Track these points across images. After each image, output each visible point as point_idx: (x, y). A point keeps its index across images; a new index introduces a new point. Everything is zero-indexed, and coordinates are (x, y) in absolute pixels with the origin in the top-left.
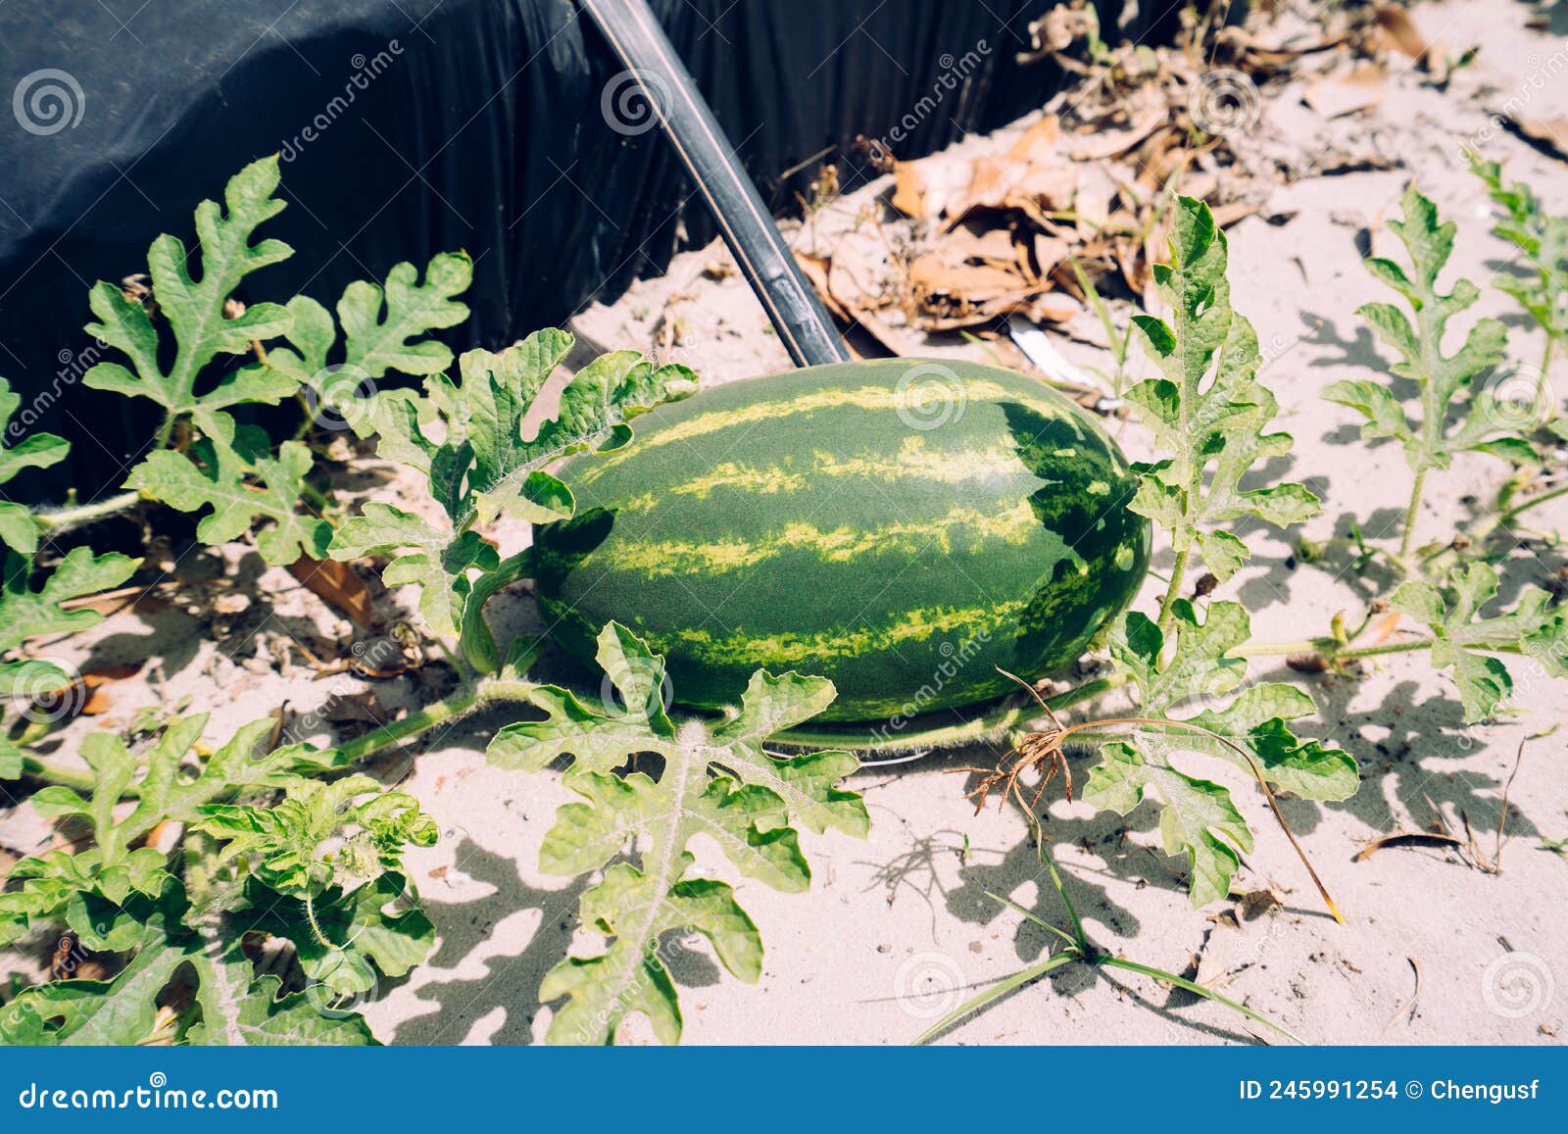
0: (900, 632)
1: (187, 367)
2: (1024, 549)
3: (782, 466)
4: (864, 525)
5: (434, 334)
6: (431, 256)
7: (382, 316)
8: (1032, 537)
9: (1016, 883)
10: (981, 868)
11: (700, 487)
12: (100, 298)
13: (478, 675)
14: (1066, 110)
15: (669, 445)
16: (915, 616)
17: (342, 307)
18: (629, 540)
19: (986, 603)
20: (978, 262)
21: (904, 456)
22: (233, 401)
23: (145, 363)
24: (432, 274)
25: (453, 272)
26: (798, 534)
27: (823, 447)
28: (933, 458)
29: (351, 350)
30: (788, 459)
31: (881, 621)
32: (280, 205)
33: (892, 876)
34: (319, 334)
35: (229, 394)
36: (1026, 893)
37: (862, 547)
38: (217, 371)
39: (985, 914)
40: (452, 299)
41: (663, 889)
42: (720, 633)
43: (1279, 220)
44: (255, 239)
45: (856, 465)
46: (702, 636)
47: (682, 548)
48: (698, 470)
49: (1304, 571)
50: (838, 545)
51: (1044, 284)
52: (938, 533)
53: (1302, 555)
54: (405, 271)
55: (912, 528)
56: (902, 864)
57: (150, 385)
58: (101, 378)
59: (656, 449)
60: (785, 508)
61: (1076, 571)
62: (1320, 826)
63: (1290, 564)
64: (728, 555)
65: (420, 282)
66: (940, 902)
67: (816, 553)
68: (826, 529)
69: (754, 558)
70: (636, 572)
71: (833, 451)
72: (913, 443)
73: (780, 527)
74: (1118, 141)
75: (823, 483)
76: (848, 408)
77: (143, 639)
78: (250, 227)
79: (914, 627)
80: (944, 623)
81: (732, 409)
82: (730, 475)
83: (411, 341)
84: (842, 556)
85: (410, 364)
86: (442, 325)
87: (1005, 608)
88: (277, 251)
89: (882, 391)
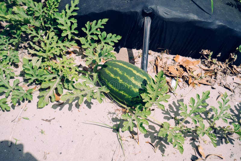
0: (121, 92)
1: (91, 32)
2: (135, 93)
3: (122, 72)
4: (124, 81)
5: (114, 42)
6: (118, 35)
7: (111, 38)
8: (137, 93)
9: (118, 121)
10: (117, 118)
11: (115, 69)
12: (88, 23)
13: (94, 72)
14: (204, 61)
15: (117, 64)
16: (123, 92)
17: (108, 35)
18: (107, 69)
19: (129, 95)
20: (177, 70)
21: (131, 78)
22: (92, 37)
23: (88, 30)
24: (117, 37)
25: (119, 38)
26: (118, 78)
27: (126, 73)
28: (134, 80)
29: (106, 39)
30: (123, 72)
31: (120, 90)
32: (106, 23)
33: (110, 113)
34: (104, 36)
35: (92, 36)
36: (118, 123)
37: (122, 83)
38: (92, 34)
39: (113, 121)
40: (118, 40)
41: (81, 94)
42: (108, 81)
43: (213, 88)
44: (102, 25)
45: (127, 76)
46: (107, 81)
47: (110, 72)
48: (116, 67)
49: (173, 120)
50: (121, 81)
51: (181, 77)
52: (129, 86)
53: (175, 118)
54: (115, 35)
55: (127, 84)
56: (111, 113)
57: (87, 32)
58: (83, 29)
59: (115, 63)
60: (119, 75)
61: (139, 98)
62: (147, 138)
63: (172, 118)
64: (112, 76)
65: (116, 37)
66: (111, 117)
67: (118, 81)
68: (121, 79)
69: (114, 77)
70: (106, 72)
71: (127, 73)
72: (133, 77)
73: (117, 76)
74: (207, 68)
75: (123, 75)
76: (132, 71)
77: (78, 52)
78: (102, 24)
79: (122, 92)
80: (125, 94)
81: (124, 64)
82: (118, 70)
83: (112, 41)
84: (120, 82)
85: (110, 43)
86: (115, 42)
87: (130, 97)
88: (103, 27)
89: (136, 72)
